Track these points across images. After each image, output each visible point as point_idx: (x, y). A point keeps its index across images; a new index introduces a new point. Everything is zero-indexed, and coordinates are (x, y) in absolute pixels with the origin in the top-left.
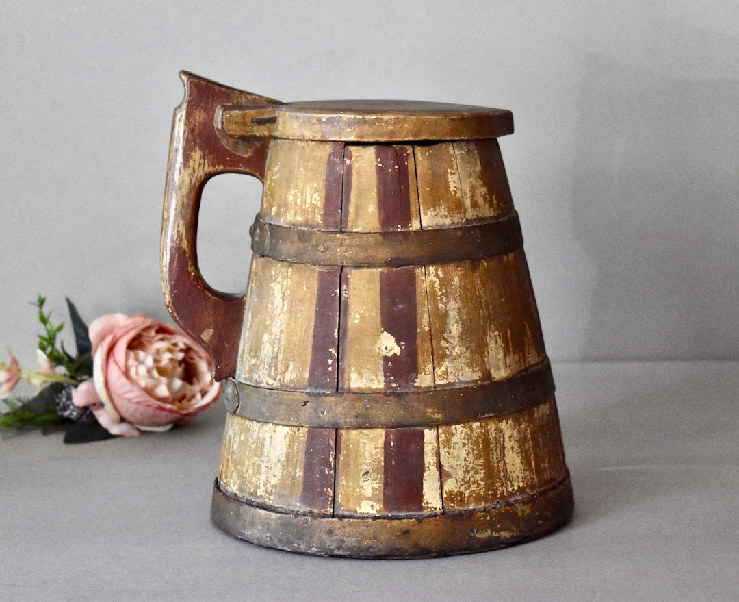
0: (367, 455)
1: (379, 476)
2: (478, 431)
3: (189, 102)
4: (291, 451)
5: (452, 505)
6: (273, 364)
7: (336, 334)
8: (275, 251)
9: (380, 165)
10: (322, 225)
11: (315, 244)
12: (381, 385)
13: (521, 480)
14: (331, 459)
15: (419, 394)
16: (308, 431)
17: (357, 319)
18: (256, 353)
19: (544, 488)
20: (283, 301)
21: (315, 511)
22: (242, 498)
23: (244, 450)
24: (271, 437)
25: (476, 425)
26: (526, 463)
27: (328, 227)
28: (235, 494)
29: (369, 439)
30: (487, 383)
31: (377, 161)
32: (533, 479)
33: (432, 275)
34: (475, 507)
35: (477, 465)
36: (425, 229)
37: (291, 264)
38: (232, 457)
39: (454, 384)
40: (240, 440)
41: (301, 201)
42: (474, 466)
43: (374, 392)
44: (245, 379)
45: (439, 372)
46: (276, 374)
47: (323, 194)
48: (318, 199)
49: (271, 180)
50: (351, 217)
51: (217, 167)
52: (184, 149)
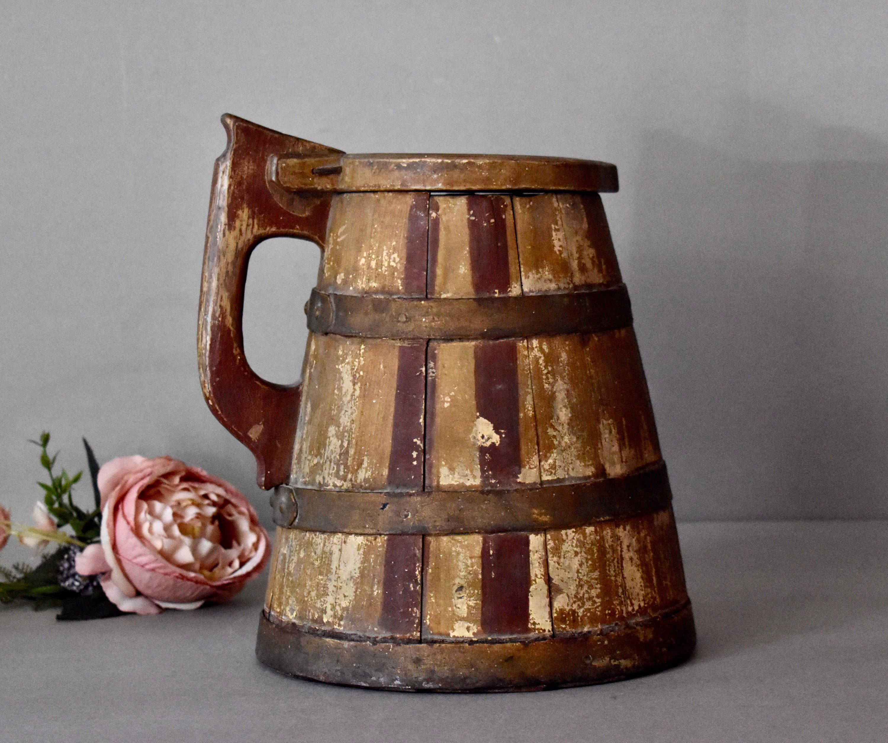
0: (461, 566)
1: (476, 591)
2: (592, 537)
3: (235, 151)
4: (366, 564)
5: (564, 626)
6: (341, 462)
7: (421, 420)
8: (343, 325)
9: (473, 218)
10: (403, 291)
11: (394, 314)
12: (477, 482)
13: (641, 598)
14: (417, 573)
15: (523, 491)
16: (388, 540)
17: (447, 402)
18: (319, 449)
19: (667, 610)
20: (354, 385)
21: (398, 636)
22: (303, 627)
23: (304, 569)
24: (340, 550)
25: (589, 530)
26: (647, 578)
27: (410, 293)
28: (294, 624)
29: (462, 547)
30: (601, 480)
31: (469, 214)
32: (655, 599)
33: (536, 349)
34: (591, 629)
35: (592, 579)
36: (526, 295)
37: (363, 339)
38: (288, 579)
39: (564, 480)
40: (299, 557)
41: (377, 264)
42: (589, 580)
43: (469, 489)
44: (305, 483)
45: (546, 465)
46: (346, 473)
47: (404, 254)
48: (397, 260)
49: (336, 243)
50: (439, 281)
51: (268, 229)
52: (229, 206)
